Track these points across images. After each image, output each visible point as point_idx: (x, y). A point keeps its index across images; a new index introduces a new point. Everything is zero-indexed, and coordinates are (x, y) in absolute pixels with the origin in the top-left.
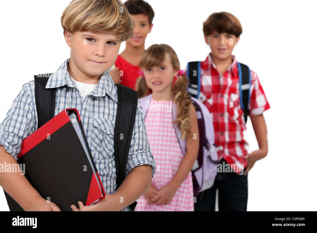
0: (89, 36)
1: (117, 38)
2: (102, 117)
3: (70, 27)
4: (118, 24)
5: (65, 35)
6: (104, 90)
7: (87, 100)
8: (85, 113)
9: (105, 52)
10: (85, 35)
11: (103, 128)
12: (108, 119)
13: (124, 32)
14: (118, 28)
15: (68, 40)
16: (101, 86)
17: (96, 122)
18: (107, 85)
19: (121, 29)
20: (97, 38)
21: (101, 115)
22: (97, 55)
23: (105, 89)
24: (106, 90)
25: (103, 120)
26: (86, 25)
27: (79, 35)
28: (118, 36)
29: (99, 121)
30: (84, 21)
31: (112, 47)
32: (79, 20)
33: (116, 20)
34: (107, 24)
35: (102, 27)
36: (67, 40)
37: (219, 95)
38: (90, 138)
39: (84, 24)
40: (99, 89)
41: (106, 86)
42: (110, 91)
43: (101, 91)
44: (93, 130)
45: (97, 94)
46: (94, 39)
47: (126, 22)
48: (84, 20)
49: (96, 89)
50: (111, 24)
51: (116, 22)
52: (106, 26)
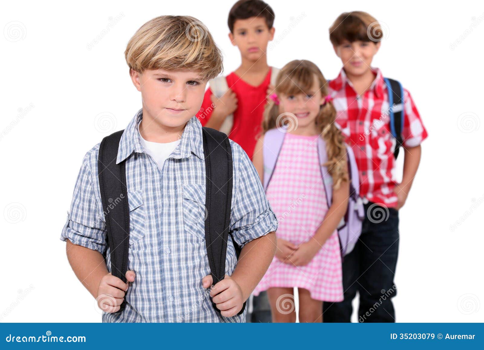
0: (163, 75)
1: (200, 75)
2: (194, 182)
3: (136, 65)
4: (200, 58)
5: (132, 75)
6: (189, 148)
7: (167, 165)
8: (168, 183)
9: (185, 96)
10: (157, 75)
11: (198, 198)
12: (202, 185)
13: (208, 68)
14: (200, 63)
15: (137, 82)
16: (185, 141)
17: (186, 192)
18: (193, 139)
19: (204, 64)
20: (173, 77)
21: (193, 181)
22: (174, 100)
23: (190, 145)
24: (192, 146)
25: (196, 187)
26: (157, 62)
27: (150, 75)
28: (201, 73)
29: (191, 190)
30: (153, 57)
31: (195, 89)
32: (147, 56)
33: (197, 52)
34: (185, 59)
35: (179, 63)
36: (135, 82)
37: (358, 122)
38: (182, 214)
39: (154, 60)
40: (182, 146)
41: (192, 141)
42: (197, 147)
43: (185, 150)
44: (184, 204)
45: (180, 154)
46: (169, 79)
47: (211, 54)
48: (154, 55)
49: (178, 147)
50: (190, 58)
51: (197, 55)
52: (183, 61)
